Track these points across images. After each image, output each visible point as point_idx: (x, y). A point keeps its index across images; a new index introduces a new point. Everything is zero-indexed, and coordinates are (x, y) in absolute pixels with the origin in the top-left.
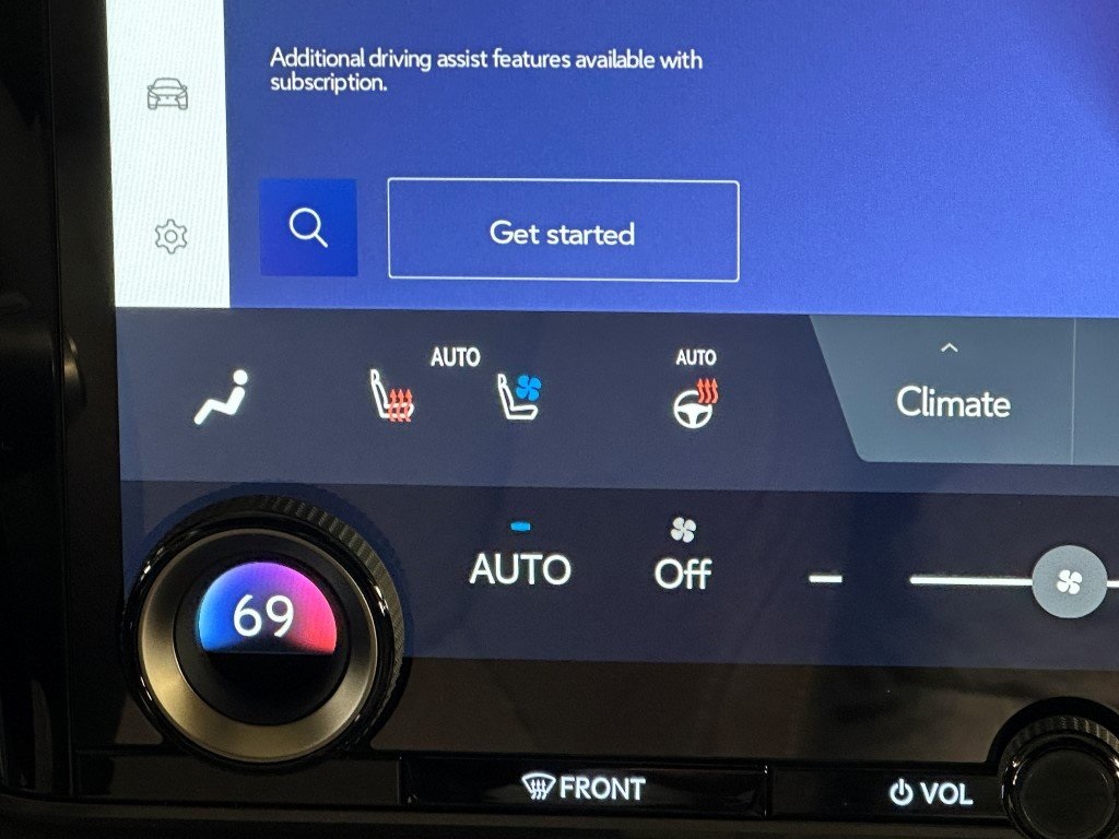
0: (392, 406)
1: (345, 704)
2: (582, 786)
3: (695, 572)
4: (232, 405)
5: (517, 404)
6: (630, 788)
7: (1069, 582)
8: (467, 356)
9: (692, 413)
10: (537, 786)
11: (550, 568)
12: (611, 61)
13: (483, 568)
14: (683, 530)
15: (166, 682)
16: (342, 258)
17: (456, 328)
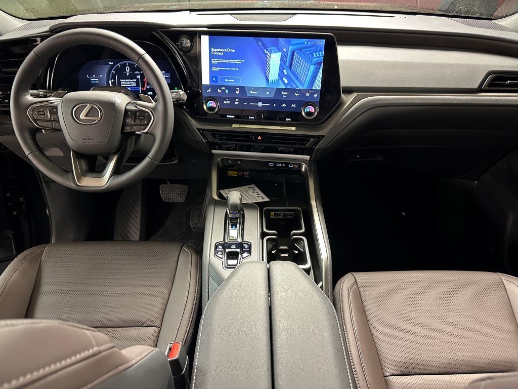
0: (219, 91)
1: (216, 110)
2: (231, 116)
3: (238, 103)
4: (210, 91)
5: (227, 91)
6: (234, 117)
7: (260, 104)
8: (224, 88)
9: (237, 92)
10: (228, 116)
11: (228, 102)
12: (233, 69)
13: (225, 102)
14: (237, 100)
15: (205, 107)
16: (216, 81)
17: (223, 86)
